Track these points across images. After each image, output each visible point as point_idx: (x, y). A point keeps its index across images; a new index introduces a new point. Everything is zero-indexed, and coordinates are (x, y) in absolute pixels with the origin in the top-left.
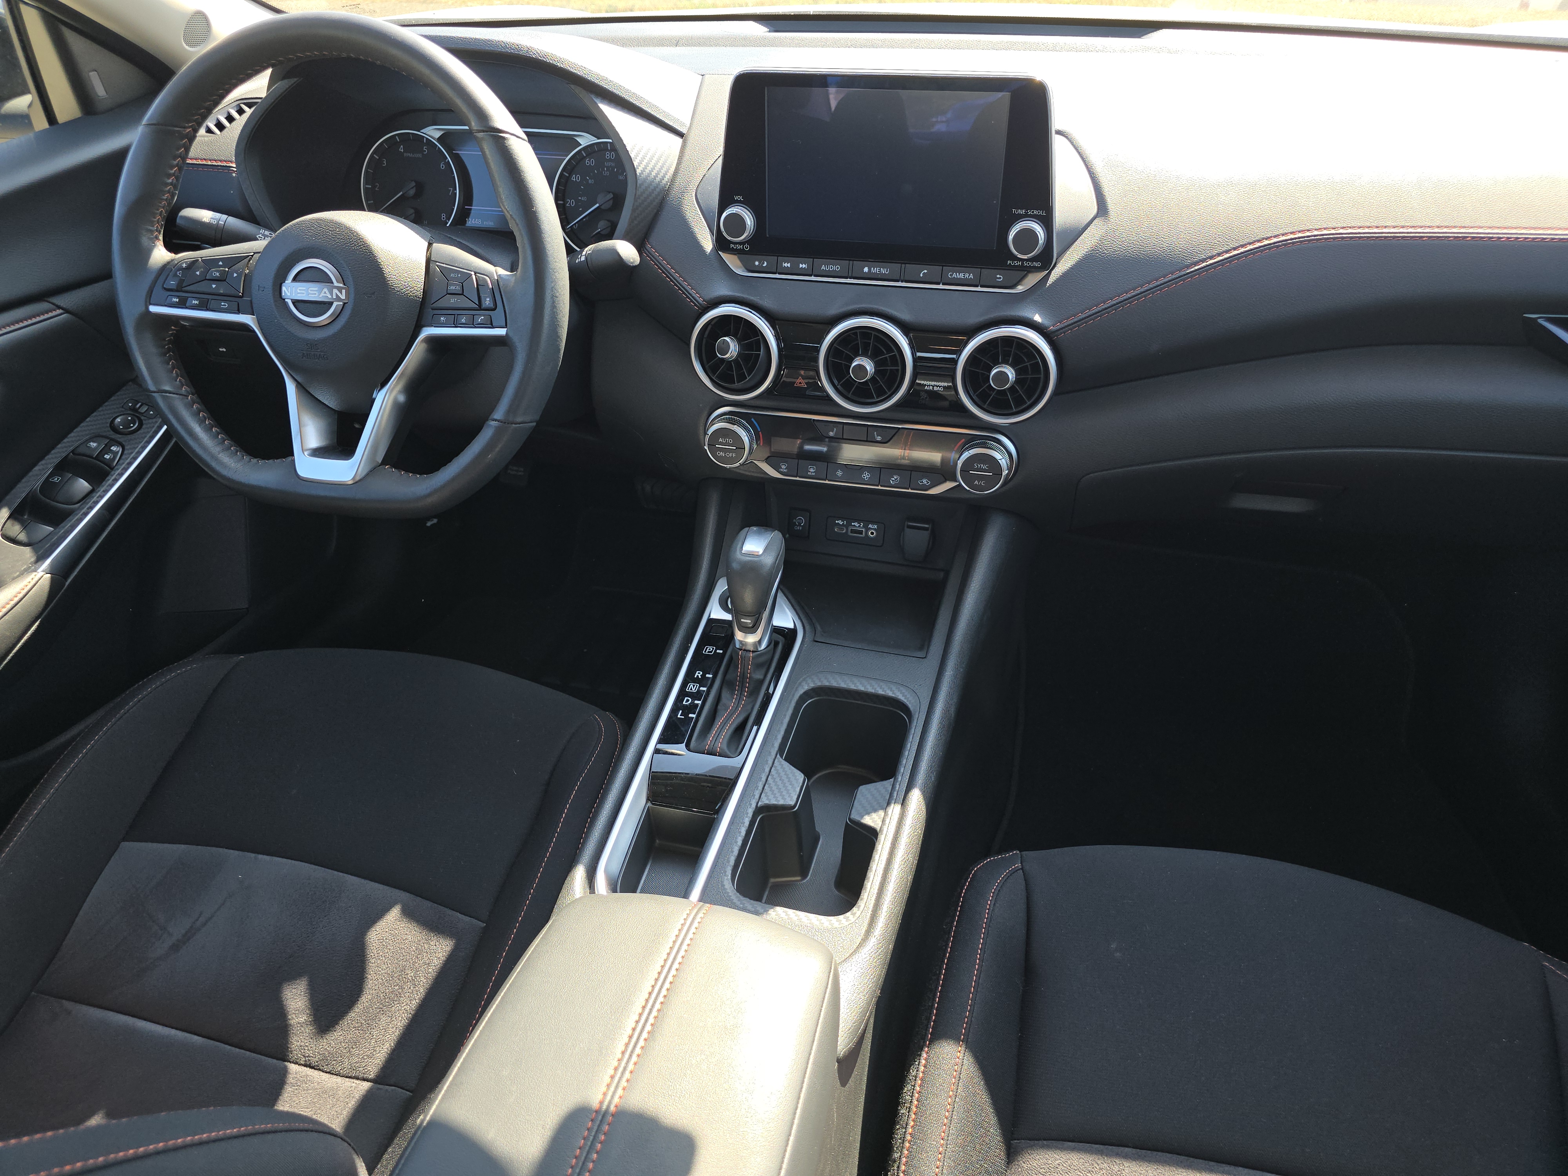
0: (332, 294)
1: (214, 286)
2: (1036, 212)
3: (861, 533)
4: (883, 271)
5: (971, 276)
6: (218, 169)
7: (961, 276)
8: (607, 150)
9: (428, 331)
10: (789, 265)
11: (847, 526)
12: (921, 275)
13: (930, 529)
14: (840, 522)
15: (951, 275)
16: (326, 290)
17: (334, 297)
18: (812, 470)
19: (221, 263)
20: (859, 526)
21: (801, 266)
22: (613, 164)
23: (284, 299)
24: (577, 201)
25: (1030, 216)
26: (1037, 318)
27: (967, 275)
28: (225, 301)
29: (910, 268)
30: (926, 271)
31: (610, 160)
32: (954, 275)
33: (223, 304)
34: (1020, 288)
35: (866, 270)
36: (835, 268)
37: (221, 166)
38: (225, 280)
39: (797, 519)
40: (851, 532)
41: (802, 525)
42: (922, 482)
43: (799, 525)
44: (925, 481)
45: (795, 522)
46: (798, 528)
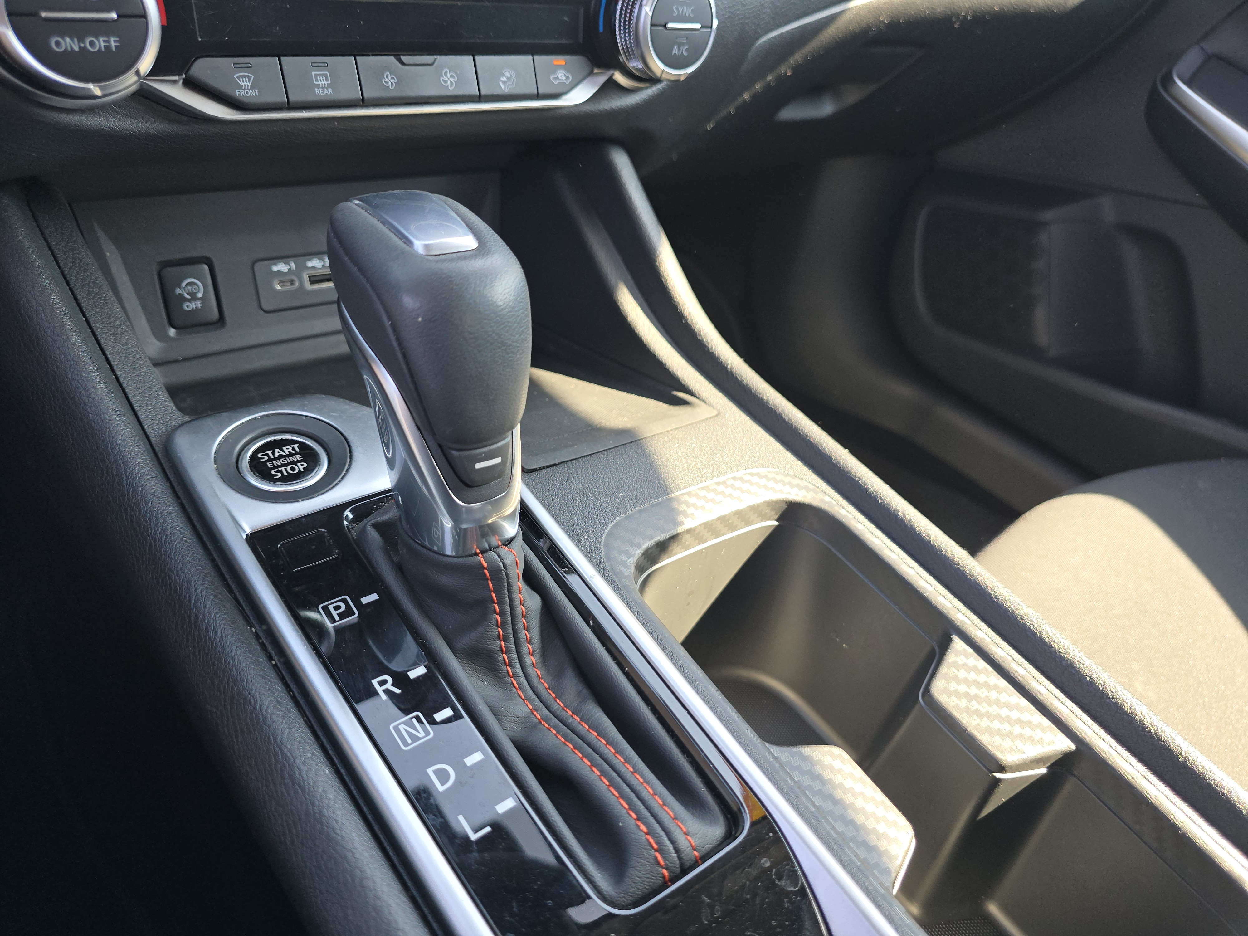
11: (298, 273)
14: (281, 267)
20: (324, 267)
39: (184, 284)
40: (312, 282)
41: (200, 295)
42: (557, 78)
43: (193, 297)
44: (561, 75)
45: (181, 295)
46: (192, 306)
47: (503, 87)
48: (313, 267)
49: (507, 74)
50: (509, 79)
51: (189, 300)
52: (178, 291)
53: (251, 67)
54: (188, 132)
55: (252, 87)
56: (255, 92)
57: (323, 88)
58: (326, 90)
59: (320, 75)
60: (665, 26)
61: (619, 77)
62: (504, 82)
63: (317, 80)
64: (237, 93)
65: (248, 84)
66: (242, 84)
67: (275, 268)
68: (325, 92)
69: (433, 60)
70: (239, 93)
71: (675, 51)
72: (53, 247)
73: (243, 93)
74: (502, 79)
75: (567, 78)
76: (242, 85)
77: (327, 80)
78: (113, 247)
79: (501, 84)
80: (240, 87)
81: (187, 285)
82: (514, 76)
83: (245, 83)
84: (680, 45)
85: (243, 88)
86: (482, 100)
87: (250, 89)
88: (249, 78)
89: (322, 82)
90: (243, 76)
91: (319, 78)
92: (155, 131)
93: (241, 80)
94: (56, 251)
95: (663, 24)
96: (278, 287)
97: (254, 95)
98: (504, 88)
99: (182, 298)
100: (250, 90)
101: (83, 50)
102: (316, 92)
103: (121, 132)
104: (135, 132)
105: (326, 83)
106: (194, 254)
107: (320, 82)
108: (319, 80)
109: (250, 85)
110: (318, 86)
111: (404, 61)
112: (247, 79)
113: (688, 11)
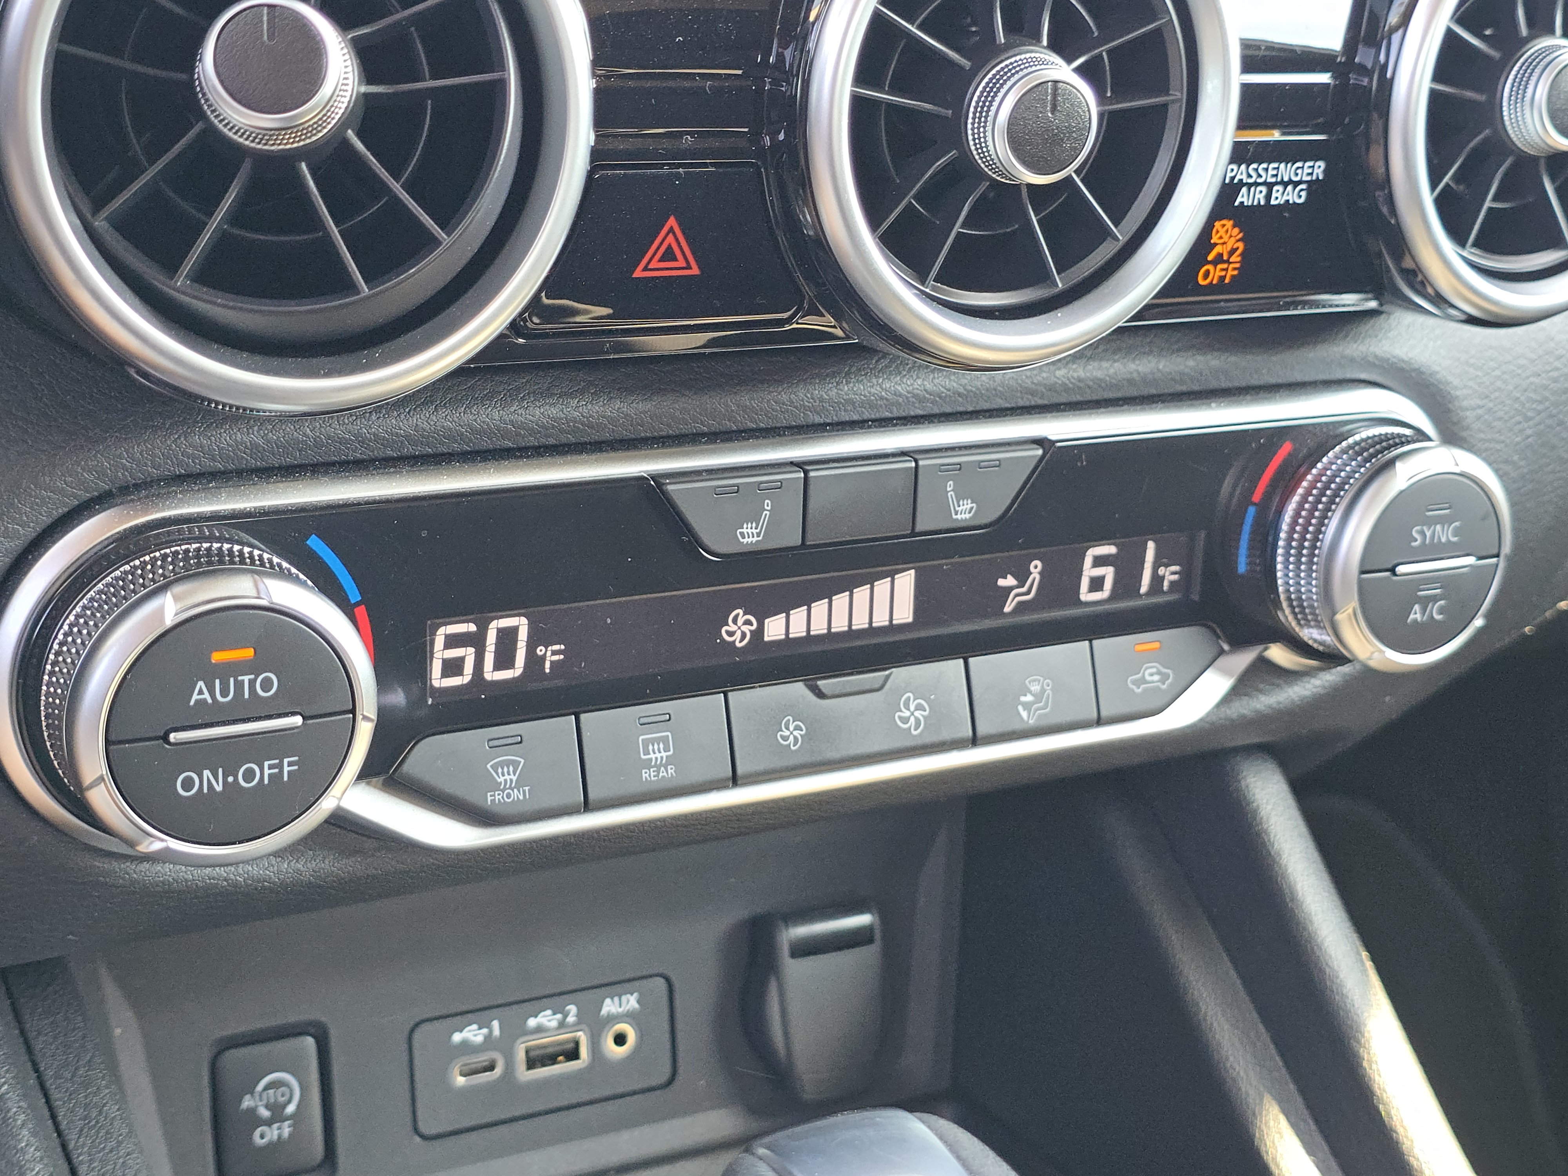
11: (505, 1045)
13: (878, 935)
14: (473, 1034)
20: (562, 1024)
39: (260, 1087)
40: (531, 1064)
41: (291, 1109)
42: (1143, 681)
43: (277, 1114)
44: (1151, 674)
45: (252, 1111)
46: (272, 1133)
47: (1024, 714)
48: (540, 1029)
49: (1035, 688)
50: (1038, 697)
51: (269, 1123)
52: (247, 1102)
53: (521, 742)
54: (374, 871)
55: (519, 785)
56: (524, 792)
57: (658, 767)
58: (662, 769)
59: (653, 741)
60: (1392, 570)
61: (1278, 654)
62: (1027, 706)
63: (647, 753)
64: (489, 799)
65: (512, 777)
66: (501, 779)
67: (457, 1037)
68: (661, 774)
69: (883, 679)
70: (493, 799)
71: (1416, 615)
72: (48, 1084)
73: (500, 797)
74: (1023, 699)
75: (1164, 678)
76: (499, 780)
77: (666, 750)
78: (129, 1014)
79: (1020, 708)
80: (496, 787)
81: (267, 1088)
82: (1049, 692)
83: (507, 777)
84: (1425, 602)
85: (502, 787)
86: (978, 742)
87: (515, 787)
88: (515, 764)
89: (658, 754)
90: (502, 764)
91: (651, 747)
92: (312, 876)
93: (500, 770)
94: (55, 1095)
95: (1390, 566)
96: (461, 1081)
97: (521, 797)
98: (1027, 718)
99: (253, 1120)
100: (515, 790)
101: (232, 789)
102: (644, 775)
103: (247, 885)
104: (274, 883)
105: (664, 754)
106: (293, 1018)
107: (652, 756)
108: (651, 752)
109: (514, 778)
110: (648, 764)
111: (824, 690)
112: (511, 768)
113: (1445, 534)
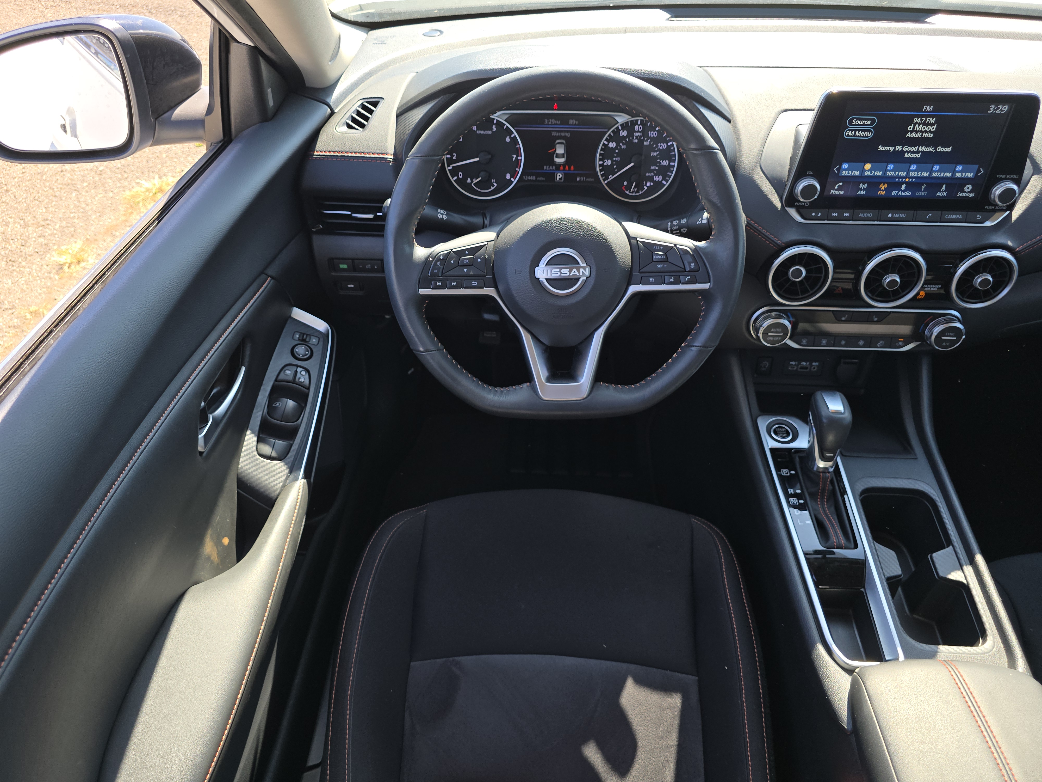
0: (579, 272)
1: (465, 270)
2: (1012, 176)
3: (807, 368)
4: (902, 216)
5: (961, 217)
6: (376, 160)
7: (954, 217)
8: (637, 124)
9: (633, 289)
10: (836, 214)
12: (927, 217)
14: (793, 363)
15: (947, 217)
16: (575, 270)
17: (581, 274)
18: (824, 342)
19: (467, 252)
20: (806, 364)
21: (845, 215)
22: (641, 134)
23: (538, 279)
24: (612, 161)
25: (1008, 179)
26: (1010, 244)
27: (958, 216)
28: (474, 280)
29: (920, 213)
30: (930, 215)
31: (638, 131)
32: (950, 217)
33: (473, 282)
34: (988, 224)
35: (890, 215)
36: (870, 215)
37: (378, 157)
38: (472, 265)
40: (800, 369)
41: (766, 367)
48: (802, 364)
